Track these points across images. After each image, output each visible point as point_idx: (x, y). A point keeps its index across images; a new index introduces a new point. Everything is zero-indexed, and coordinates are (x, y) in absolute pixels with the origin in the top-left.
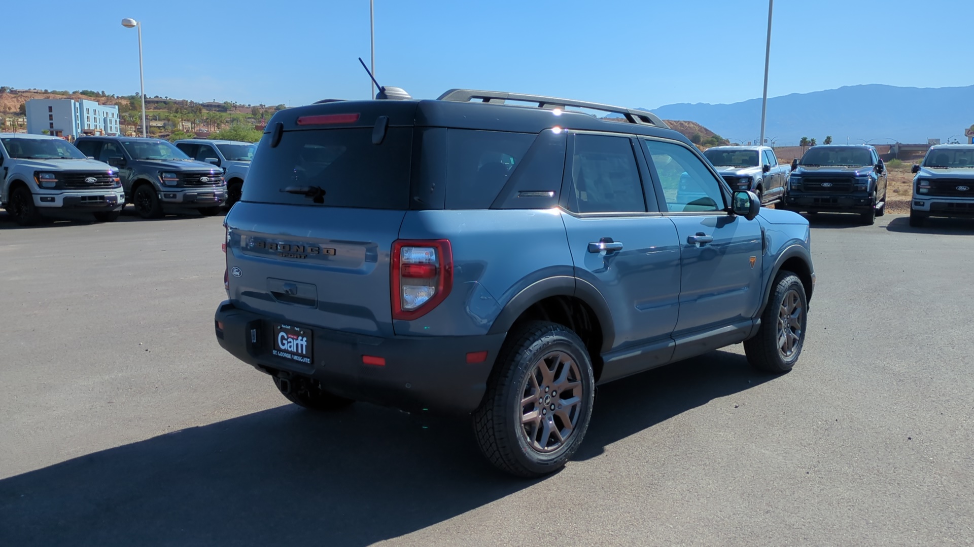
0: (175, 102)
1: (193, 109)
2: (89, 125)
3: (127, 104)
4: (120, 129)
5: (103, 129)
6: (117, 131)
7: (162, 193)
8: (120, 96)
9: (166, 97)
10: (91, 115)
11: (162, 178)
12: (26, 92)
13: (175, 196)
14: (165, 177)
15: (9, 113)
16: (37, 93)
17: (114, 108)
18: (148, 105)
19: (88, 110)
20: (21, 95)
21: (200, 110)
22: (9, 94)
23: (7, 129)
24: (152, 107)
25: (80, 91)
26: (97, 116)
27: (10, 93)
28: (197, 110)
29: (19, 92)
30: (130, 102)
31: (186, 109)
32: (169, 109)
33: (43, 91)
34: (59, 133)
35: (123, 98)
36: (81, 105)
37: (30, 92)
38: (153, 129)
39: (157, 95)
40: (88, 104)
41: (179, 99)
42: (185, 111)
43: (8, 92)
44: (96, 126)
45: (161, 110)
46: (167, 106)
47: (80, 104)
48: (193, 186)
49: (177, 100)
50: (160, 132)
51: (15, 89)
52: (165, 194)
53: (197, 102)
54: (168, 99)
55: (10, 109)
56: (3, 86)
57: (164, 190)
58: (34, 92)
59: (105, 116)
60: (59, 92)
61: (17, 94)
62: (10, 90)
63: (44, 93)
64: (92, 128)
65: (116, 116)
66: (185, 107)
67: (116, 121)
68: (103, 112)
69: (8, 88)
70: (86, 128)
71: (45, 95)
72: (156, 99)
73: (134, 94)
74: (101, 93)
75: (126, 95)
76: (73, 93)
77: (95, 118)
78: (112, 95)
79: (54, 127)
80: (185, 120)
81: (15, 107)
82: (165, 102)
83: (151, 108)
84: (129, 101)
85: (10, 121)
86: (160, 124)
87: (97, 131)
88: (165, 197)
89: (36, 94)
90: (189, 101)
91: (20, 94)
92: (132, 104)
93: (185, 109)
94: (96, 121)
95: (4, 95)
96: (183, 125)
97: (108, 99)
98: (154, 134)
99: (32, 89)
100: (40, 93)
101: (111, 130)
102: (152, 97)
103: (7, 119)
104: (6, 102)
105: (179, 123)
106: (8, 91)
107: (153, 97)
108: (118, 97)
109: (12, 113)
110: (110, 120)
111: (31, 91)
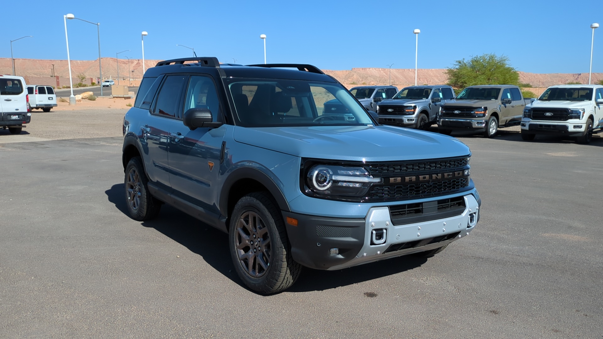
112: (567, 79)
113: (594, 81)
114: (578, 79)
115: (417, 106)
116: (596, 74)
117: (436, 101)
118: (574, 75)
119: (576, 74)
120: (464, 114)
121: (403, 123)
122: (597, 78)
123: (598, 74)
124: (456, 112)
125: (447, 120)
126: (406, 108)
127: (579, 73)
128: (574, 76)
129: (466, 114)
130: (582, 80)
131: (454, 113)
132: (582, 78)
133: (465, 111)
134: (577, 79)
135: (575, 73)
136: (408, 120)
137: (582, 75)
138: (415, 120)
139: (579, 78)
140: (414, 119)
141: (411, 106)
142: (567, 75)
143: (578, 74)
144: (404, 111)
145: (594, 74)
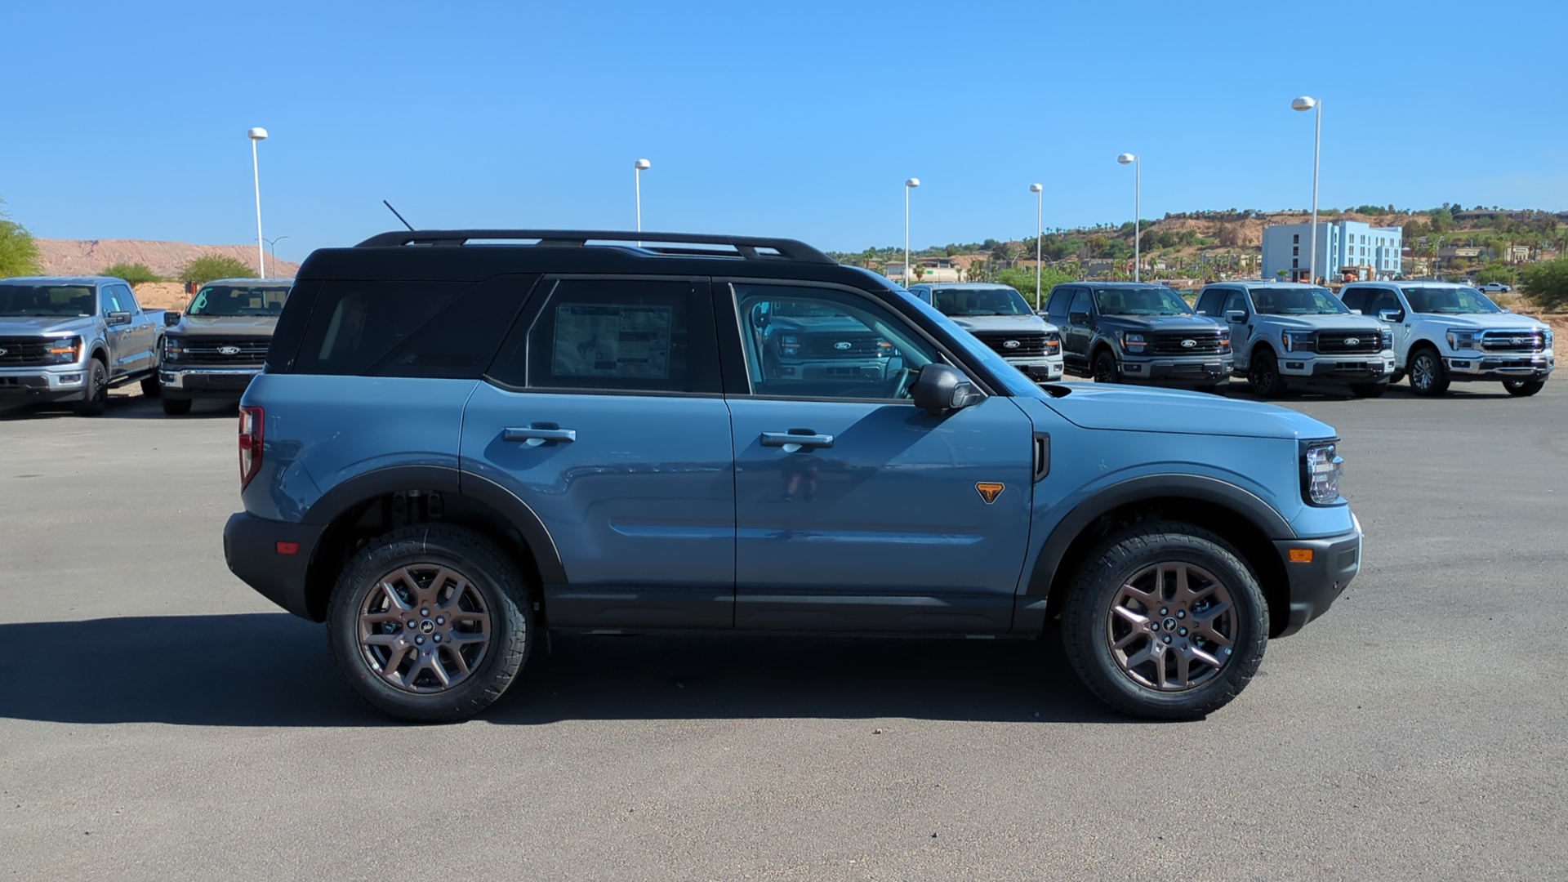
0: (1510, 215)
1: (1541, 223)
2: (1351, 260)
3: (1426, 223)
4: (1402, 264)
5: (1373, 265)
6: (1396, 267)
7: (1123, 363)
8: (1417, 211)
9: (1495, 207)
10: (1357, 245)
11: (1125, 341)
12: (1278, 215)
13: (1139, 369)
14: (1129, 341)
15: (1248, 248)
16: (1292, 215)
17: (1396, 230)
18: (1461, 222)
19: (1352, 237)
20: (1270, 221)
21: (1554, 225)
22: (1253, 220)
23: (1240, 272)
24: (1468, 226)
25: (1355, 208)
26: (1366, 246)
27: (1255, 218)
28: (1548, 225)
29: (1267, 216)
30: (1433, 219)
31: (1528, 225)
32: (1498, 226)
33: (1301, 212)
34: (1305, 275)
35: (1422, 213)
36: (1342, 230)
37: (1282, 215)
38: (1458, 262)
39: (1480, 205)
40: (1356, 228)
41: (1517, 208)
42: (1525, 227)
43: (1253, 218)
44: (1362, 261)
45: (1483, 229)
46: (1494, 221)
47: (1340, 228)
48: (1168, 353)
49: (1514, 210)
50: (1469, 267)
51: (1263, 212)
52: (1125, 365)
53: (1550, 211)
54: (1497, 210)
55: (1250, 241)
56: (1247, 209)
57: (1127, 359)
58: (1289, 215)
59: (1379, 245)
60: (1325, 211)
61: (1265, 219)
62: (1256, 214)
63: (1301, 215)
64: (1356, 263)
65: (1396, 244)
66: (1526, 220)
67: (1396, 252)
68: (1377, 239)
69: (1253, 211)
70: (1347, 264)
71: (1303, 217)
72: (1477, 212)
73: (1441, 206)
74: (1387, 209)
75: (1427, 209)
76: (1346, 211)
77: (1363, 250)
78: (1405, 209)
79: (1299, 265)
80: (1518, 244)
81: (1258, 238)
82: (1491, 216)
83: (1466, 227)
84: (1431, 218)
85: (1246, 259)
86: (1472, 252)
87: (1362, 269)
88: (1126, 370)
89: (1290, 217)
90: (1535, 211)
91: (1268, 218)
92: (1434, 221)
93: (1526, 225)
94: (1363, 253)
95: (1247, 221)
96: (1513, 253)
97: (1396, 218)
98: (1459, 270)
99: (1287, 210)
100: (1296, 215)
101: (1387, 266)
102: (1471, 209)
103: (1243, 257)
104: (1248, 232)
105: (1505, 249)
106: (1254, 215)
107: (1473, 209)
108: (1414, 213)
109: (1253, 248)
110: (1387, 251)
111: (1284, 213)
112: (64, 253)
113: (133, 260)
114: (91, 254)
115: (82, 338)
116: (136, 243)
117: (118, 321)
118: (80, 243)
119: (86, 242)
120: (251, 354)
121: (49, 390)
122: (140, 254)
123: (142, 242)
124: (228, 350)
125: (193, 372)
126: (52, 344)
127: (94, 239)
128: (80, 247)
129: (255, 354)
130: (104, 258)
131: (219, 354)
132: (103, 251)
133: (251, 346)
134: (89, 253)
135: (82, 240)
136: (62, 378)
137: (101, 244)
138: (82, 377)
139: (95, 252)
140: (79, 375)
141: (60, 339)
142: (62, 243)
143: (91, 242)
144: (45, 352)
145: (130, 241)
